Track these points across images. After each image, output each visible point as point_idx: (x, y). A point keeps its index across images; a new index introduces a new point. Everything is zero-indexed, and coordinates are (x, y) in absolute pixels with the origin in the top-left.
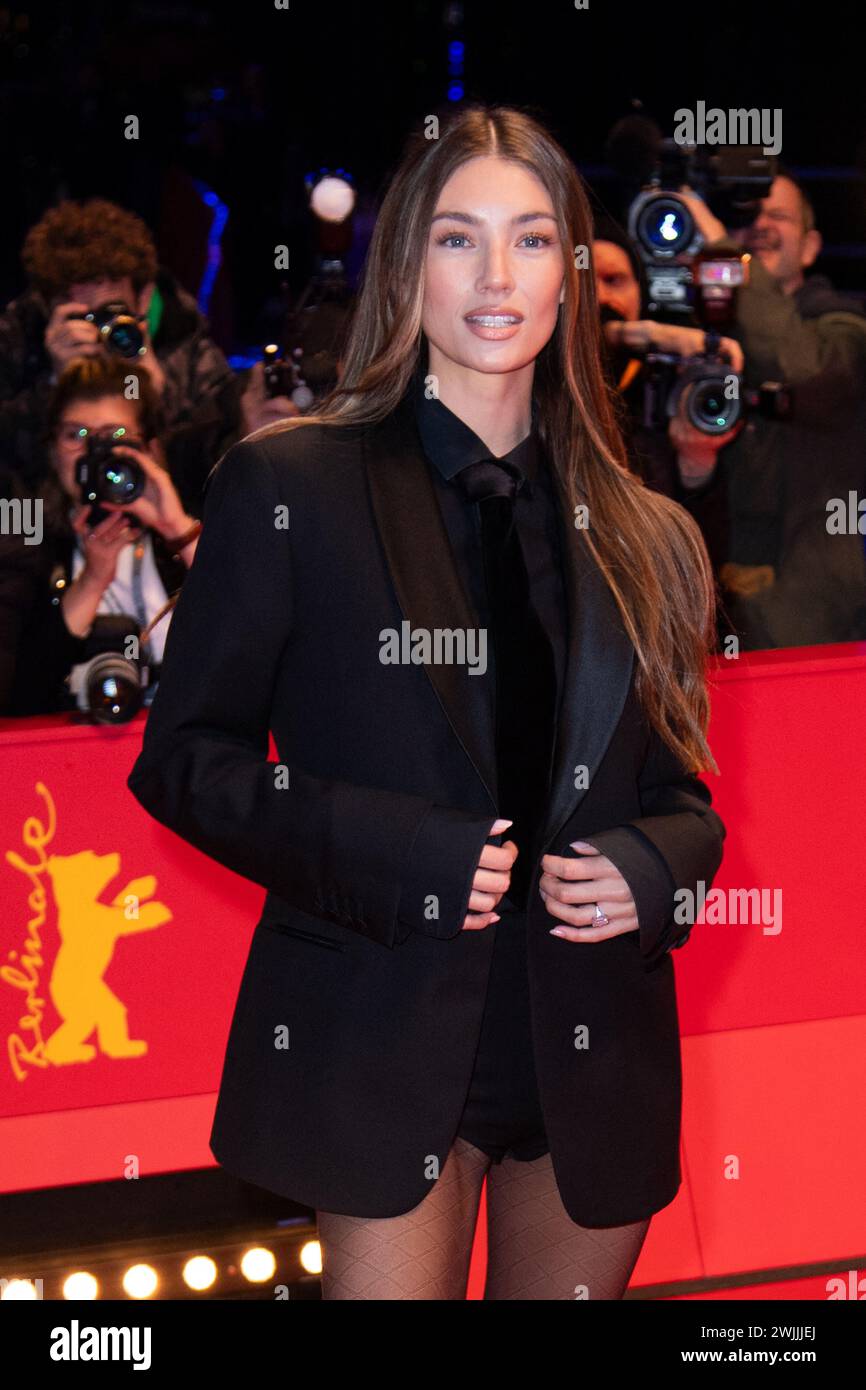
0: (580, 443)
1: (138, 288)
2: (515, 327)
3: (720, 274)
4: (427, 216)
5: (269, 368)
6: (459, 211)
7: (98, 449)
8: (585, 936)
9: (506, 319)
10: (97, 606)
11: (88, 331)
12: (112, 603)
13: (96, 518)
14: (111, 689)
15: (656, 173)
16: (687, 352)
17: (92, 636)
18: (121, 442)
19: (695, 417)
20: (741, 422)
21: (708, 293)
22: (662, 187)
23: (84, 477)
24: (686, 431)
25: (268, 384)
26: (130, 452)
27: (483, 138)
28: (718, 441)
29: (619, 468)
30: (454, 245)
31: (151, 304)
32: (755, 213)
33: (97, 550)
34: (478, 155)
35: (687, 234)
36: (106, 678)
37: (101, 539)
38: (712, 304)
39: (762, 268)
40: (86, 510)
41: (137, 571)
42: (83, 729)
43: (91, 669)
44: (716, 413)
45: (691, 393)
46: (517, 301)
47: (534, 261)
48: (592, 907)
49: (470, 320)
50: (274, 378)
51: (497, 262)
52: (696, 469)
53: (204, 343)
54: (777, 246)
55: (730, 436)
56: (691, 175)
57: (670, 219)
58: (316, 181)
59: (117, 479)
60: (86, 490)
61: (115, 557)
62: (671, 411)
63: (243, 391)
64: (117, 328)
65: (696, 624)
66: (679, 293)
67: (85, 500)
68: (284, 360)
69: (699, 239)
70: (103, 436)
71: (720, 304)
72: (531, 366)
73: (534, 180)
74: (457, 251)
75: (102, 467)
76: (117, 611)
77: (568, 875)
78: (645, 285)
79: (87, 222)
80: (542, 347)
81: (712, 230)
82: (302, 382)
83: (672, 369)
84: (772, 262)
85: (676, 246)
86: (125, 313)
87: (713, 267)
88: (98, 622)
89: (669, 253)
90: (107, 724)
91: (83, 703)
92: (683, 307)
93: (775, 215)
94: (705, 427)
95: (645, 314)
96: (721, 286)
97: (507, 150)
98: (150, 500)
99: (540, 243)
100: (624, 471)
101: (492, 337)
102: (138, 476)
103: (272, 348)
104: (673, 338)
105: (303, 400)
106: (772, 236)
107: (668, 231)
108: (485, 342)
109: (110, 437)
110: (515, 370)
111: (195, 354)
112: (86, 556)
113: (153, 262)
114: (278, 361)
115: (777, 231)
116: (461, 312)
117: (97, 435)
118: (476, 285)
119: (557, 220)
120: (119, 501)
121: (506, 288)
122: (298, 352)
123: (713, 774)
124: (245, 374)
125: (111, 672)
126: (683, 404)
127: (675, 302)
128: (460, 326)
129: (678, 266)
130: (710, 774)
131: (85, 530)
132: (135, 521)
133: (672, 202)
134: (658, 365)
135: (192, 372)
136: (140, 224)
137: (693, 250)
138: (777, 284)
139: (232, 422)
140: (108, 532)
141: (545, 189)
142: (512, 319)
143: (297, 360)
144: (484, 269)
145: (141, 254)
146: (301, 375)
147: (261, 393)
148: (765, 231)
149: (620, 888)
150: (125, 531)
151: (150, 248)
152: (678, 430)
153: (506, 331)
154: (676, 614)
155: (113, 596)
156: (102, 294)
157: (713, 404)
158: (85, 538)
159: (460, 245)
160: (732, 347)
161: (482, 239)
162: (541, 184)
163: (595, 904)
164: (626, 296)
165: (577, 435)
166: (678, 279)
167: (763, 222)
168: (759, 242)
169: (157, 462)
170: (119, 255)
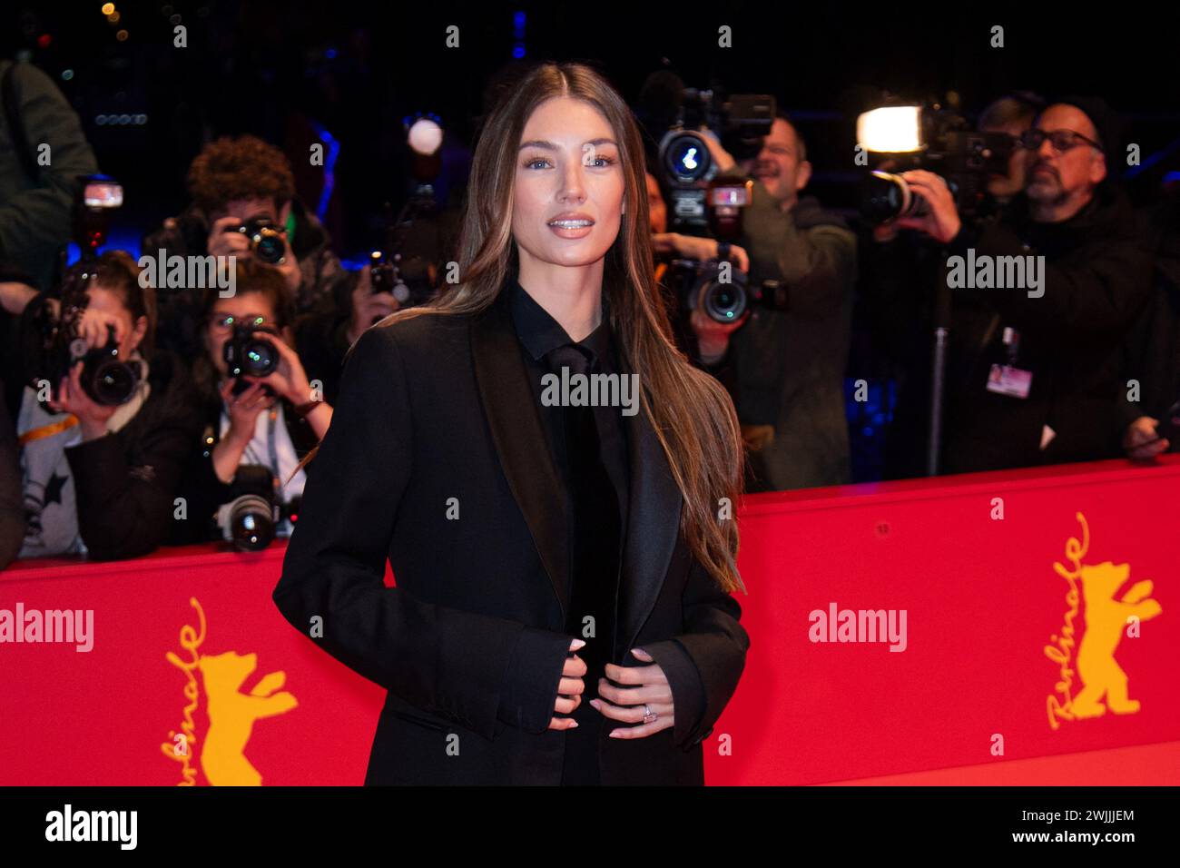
0: (641, 321)
1: (279, 206)
2: (587, 229)
3: (729, 197)
4: (515, 145)
5: (375, 270)
6: (541, 139)
7: (242, 334)
8: (639, 732)
9: (581, 222)
10: (239, 458)
11: (242, 241)
12: (251, 456)
13: (239, 389)
14: (250, 523)
15: (681, 116)
16: (704, 257)
17: (235, 482)
18: (260, 329)
19: (709, 308)
20: (748, 312)
21: (719, 212)
22: (685, 127)
23: (231, 356)
24: (703, 320)
25: (373, 281)
26: (267, 336)
27: (557, 83)
28: (730, 328)
29: (670, 345)
30: (537, 167)
31: (287, 220)
32: (759, 147)
33: (239, 413)
34: (552, 96)
35: (704, 163)
36: (246, 515)
37: (243, 405)
38: (722, 220)
39: (765, 191)
40: (232, 382)
41: (271, 430)
42: (227, 555)
43: (233, 508)
44: (727, 305)
45: (708, 290)
46: (588, 208)
47: (601, 177)
48: (644, 708)
49: (553, 225)
50: (378, 278)
51: (572, 177)
52: (713, 349)
53: (327, 254)
54: (776, 174)
55: (739, 323)
56: (709, 117)
57: (692, 152)
58: (413, 122)
59: (255, 356)
60: (232, 366)
61: (255, 421)
62: (692, 305)
63: (354, 288)
64: (265, 238)
65: (728, 473)
66: (698, 210)
67: (231, 374)
68: (387, 264)
69: (714, 168)
70: (246, 324)
71: (730, 220)
72: (601, 262)
73: (598, 113)
74: (540, 172)
75: (244, 349)
76: (255, 462)
77: (622, 681)
78: (670, 204)
79: (240, 153)
80: (610, 245)
81: (724, 161)
82: (400, 281)
83: (692, 271)
84: (772, 187)
85: (696, 173)
86: (270, 227)
87: (724, 191)
88: (241, 471)
89: (690, 179)
90: (246, 551)
91: (228, 534)
92: (702, 222)
93: (775, 149)
94: (718, 316)
95: (671, 227)
96: (731, 207)
97: (576, 91)
98: (282, 374)
99: (605, 163)
100: (673, 348)
101: (570, 236)
102: (274, 354)
103: (377, 254)
104: (693, 246)
105: (401, 295)
106: (773, 166)
107: (690, 162)
108: (564, 240)
109: (251, 324)
110: (589, 264)
111: (321, 262)
112: (231, 419)
113: (290, 184)
114: (382, 264)
115: (776, 162)
116: (545, 221)
117: (241, 323)
118: (556, 197)
119: (617, 145)
120: (258, 374)
121: (580, 198)
122: (398, 257)
123: (742, 593)
124: (356, 275)
125: (250, 510)
126: (701, 299)
127: (696, 217)
128: (545, 230)
129: (698, 190)
130: (740, 593)
131: (231, 398)
132: (270, 391)
133: (694, 139)
134: (682, 269)
135: (318, 276)
136: (280, 156)
137: (709, 177)
138: (777, 204)
139: (345, 313)
140: (250, 399)
141: (607, 120)
142: (586, 223)
143: (397, 263)
144: (563, 183)
145: (282, 178)
146: (400, 275)
147: (368, 290)
148: (767, 162)
149: (665, 692)
150: (262, 399)
151: (289, 173)
152: (698, 320)
153: (582, 231)
154: (711, 465)
155: (252, 450)
156: (252, 209)
157: (725, 298)
158: (231, 405)
159: (543, 167)
160: (740, 253)
161: (559, 162)
162: (604, 117)
163: (644, 705)
164: (657, 212)
165: (639, 317)
166: (698, 199)
167: (765, 155)
168: (762, 170)
169: (287, 344)
170: (265, 178)
